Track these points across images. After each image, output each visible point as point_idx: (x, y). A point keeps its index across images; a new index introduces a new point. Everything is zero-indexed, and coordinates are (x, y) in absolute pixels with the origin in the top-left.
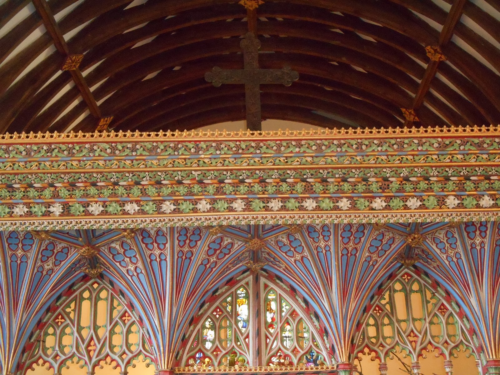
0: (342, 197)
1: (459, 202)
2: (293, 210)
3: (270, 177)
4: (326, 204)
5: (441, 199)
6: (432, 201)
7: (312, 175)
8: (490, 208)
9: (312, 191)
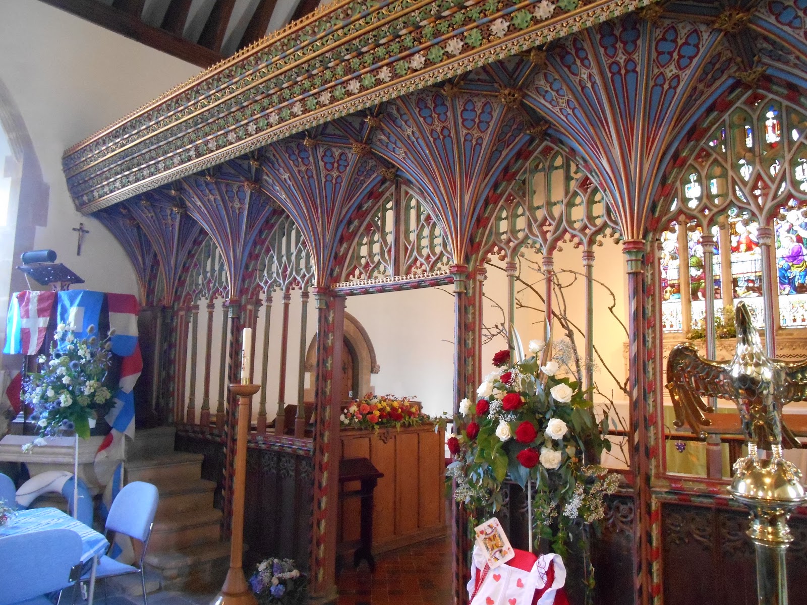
0: (381, 67)
1: (508, 24)
2: (342, 99)
3: (314, 67)
4: (368, 80)
5: (486, 28)
6: (474, 36)
7: (347, 50)
8: (552, 17)
9: (352, 70)
